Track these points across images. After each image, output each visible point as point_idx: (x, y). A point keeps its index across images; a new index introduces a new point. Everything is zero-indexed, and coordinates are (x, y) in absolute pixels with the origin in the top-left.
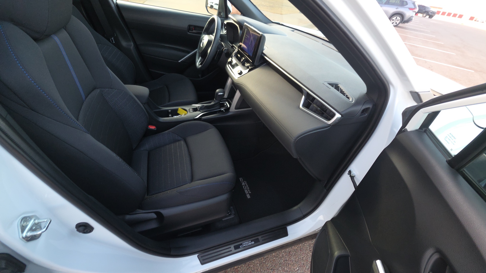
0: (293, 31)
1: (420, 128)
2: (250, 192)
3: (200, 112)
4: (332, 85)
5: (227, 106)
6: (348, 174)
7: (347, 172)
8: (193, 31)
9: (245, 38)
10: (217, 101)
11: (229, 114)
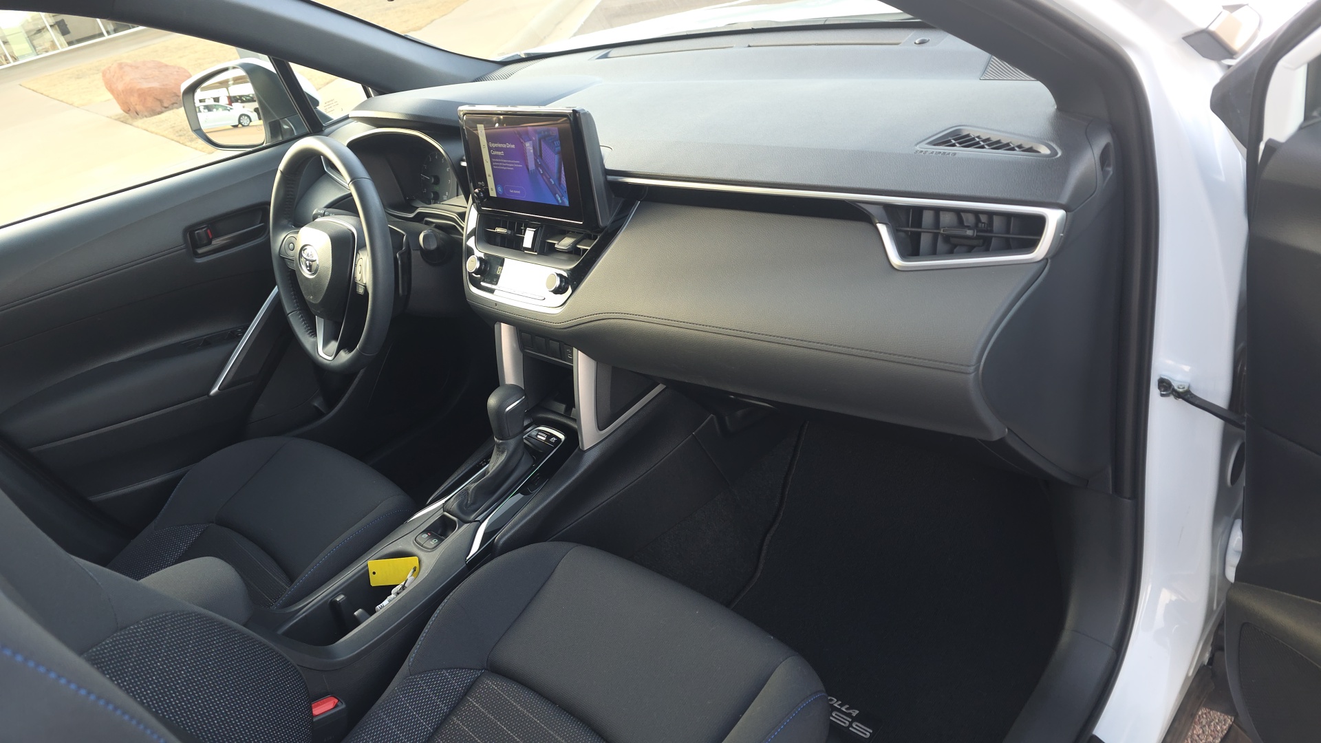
0: (605, 56)
1: (1306, 117)
2: (855, 713)
3: (470, 522)
4: (944, 141)
5: (553, 440)
6: (1162, 395)
7: (1154, 391)
8: (214, 242)
9: (491, 156)
10: (512, 443)
11: (588, 460)
